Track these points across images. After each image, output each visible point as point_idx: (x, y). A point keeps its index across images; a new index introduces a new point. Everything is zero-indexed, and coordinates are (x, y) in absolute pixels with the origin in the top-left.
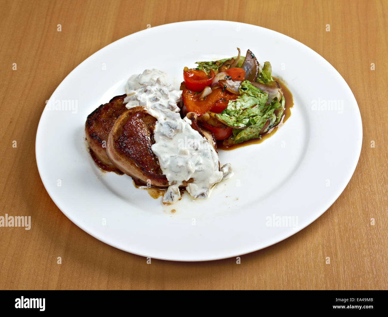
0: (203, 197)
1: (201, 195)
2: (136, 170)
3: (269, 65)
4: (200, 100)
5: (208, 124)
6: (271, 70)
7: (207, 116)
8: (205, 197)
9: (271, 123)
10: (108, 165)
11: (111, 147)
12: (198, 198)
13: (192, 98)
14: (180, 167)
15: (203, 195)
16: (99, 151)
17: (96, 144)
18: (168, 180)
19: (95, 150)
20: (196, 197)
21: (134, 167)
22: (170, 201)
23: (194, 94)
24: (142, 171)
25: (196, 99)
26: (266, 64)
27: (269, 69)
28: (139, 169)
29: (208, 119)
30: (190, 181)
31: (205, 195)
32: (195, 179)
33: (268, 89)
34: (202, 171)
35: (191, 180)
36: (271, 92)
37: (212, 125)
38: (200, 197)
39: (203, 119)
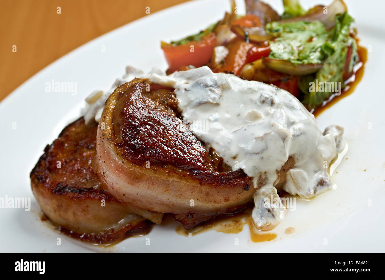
0: (325, 188)
1: (320, 186)
8: (328, 185)
12: (317, 193)
14: (262, 139)
15: (322, 183)
18: (250, 175)
20: (312, 191)
22: (271, 221)
30: (288, 166)
31: (326, 182)
32: (296, 157)
34: (301, 133)
35: (291, 162)
38: (320, 189)
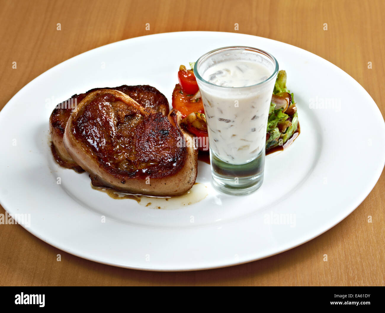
2: (92, 161)
3: (284, 74)
4: (191, 102)
5: (192, 126)
6: (286, 81)
7: (192, 116)
9: (271, 138)
10: (67, 161)
11: (68, 129)
13: (182, 98)
16: (59, 143)
17: (57, 133)
19: (55, 141)
21: (89, 157)
23: (187, 96)
24: (98, 162)
25: (187, 100)
26: (281, 73)
27: (284, 79)
28: (95, 159)
29: (194, 120)
33: (276, 100)
36: (279, 103)
37: (197, 128)
39: (188, 120)
